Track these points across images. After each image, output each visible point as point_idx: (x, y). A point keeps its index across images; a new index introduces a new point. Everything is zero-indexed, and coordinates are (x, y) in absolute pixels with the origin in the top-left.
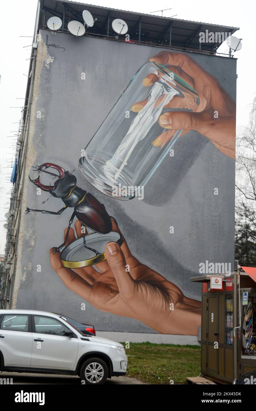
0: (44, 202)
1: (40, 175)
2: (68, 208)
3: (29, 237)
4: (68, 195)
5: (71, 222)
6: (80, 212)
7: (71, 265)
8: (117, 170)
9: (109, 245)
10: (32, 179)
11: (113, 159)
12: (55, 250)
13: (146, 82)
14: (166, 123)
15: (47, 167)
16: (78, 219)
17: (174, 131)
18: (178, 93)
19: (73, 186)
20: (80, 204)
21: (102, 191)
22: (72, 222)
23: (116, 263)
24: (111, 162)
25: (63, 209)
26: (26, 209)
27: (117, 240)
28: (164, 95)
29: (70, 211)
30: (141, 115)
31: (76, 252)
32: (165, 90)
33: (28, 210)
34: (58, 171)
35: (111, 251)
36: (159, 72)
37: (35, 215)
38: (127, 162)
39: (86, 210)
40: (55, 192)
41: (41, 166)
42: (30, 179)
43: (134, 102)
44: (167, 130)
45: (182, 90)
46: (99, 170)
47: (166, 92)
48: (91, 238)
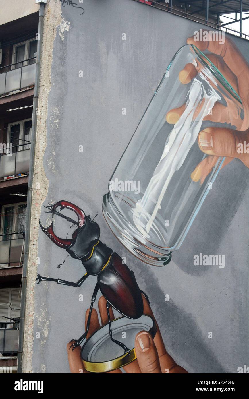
0: (59, 266)
1: (54, 220)
2: (90, 276)
3: (41, 322)
4: (90, 254)
5: (93, 300)
6: (105, 283)
7: (94, 367)
8: (149, 217)
9: (140, 337)
10: (43, 226)
11: (145, 198)
12: (74, 344)
13: (184, 75)
14: (206, 145)
15: (62, 208)
16: (102, 295)
17: (215, 158)
18: (220, 99)
19: (96, 241)
20: (105, 270)
21: (131, 250)
22: (95, 300)
23: (148, 364)
24: (142, 204)
25: (84, 278)
26: (37, 277)
27: (149, 329)
28: (204, 99)
29: (93, 280)
30: (178, 130)
31: (100, 346)
32: (205, 91)
33: (40, 278)
34: (77, 214)
35: (142, 346)
36: (199, 63)
37: (49, 286)
38: (162, 204)
39: (112, 280)
40: (73, 249)
41: (55, 205)
42: (41, 226)
43: (169, 107)
44: (208, 156)
45: (225, 94)
46: (128, 216)
47: (206, 96)
48: (119, 325)
